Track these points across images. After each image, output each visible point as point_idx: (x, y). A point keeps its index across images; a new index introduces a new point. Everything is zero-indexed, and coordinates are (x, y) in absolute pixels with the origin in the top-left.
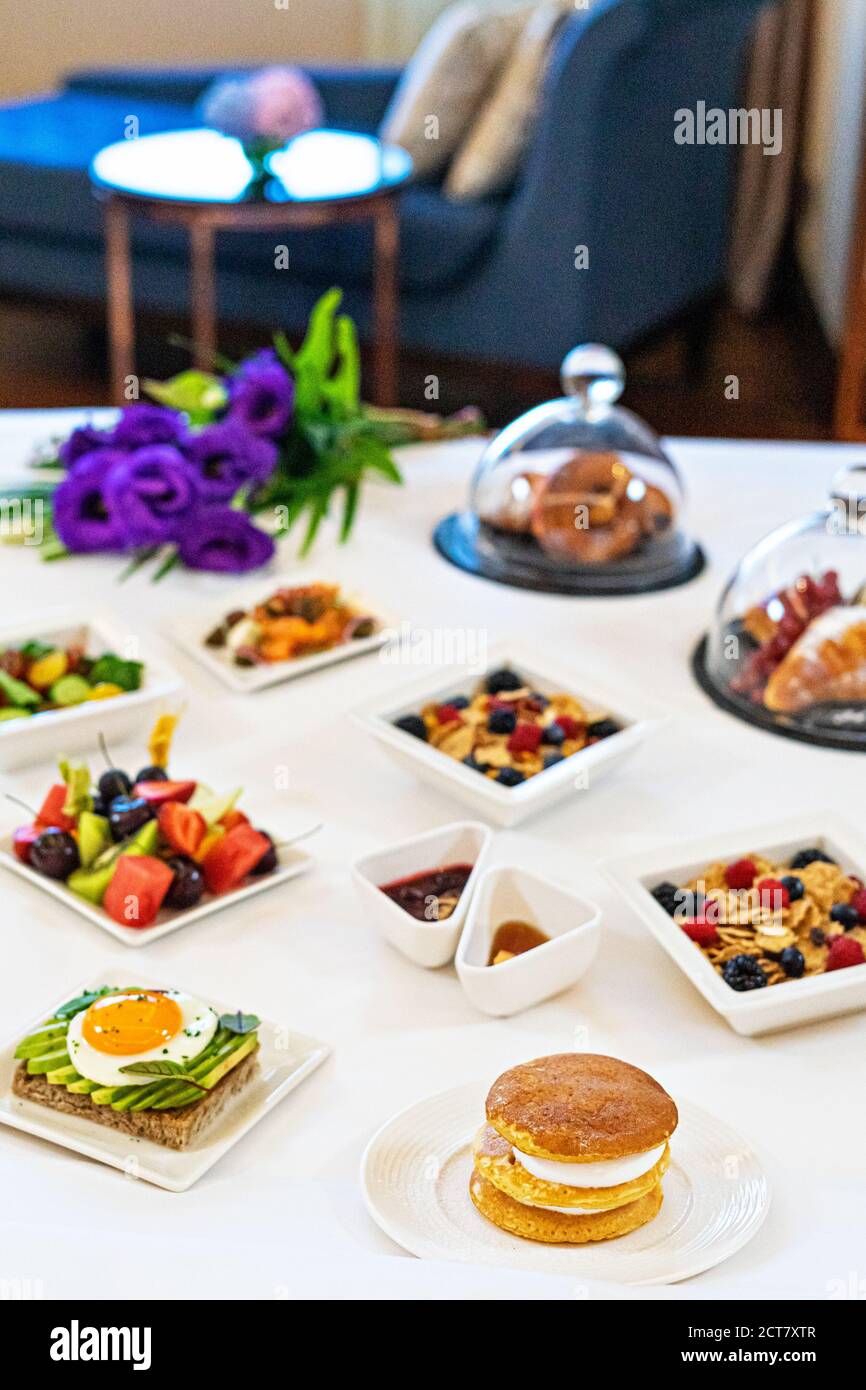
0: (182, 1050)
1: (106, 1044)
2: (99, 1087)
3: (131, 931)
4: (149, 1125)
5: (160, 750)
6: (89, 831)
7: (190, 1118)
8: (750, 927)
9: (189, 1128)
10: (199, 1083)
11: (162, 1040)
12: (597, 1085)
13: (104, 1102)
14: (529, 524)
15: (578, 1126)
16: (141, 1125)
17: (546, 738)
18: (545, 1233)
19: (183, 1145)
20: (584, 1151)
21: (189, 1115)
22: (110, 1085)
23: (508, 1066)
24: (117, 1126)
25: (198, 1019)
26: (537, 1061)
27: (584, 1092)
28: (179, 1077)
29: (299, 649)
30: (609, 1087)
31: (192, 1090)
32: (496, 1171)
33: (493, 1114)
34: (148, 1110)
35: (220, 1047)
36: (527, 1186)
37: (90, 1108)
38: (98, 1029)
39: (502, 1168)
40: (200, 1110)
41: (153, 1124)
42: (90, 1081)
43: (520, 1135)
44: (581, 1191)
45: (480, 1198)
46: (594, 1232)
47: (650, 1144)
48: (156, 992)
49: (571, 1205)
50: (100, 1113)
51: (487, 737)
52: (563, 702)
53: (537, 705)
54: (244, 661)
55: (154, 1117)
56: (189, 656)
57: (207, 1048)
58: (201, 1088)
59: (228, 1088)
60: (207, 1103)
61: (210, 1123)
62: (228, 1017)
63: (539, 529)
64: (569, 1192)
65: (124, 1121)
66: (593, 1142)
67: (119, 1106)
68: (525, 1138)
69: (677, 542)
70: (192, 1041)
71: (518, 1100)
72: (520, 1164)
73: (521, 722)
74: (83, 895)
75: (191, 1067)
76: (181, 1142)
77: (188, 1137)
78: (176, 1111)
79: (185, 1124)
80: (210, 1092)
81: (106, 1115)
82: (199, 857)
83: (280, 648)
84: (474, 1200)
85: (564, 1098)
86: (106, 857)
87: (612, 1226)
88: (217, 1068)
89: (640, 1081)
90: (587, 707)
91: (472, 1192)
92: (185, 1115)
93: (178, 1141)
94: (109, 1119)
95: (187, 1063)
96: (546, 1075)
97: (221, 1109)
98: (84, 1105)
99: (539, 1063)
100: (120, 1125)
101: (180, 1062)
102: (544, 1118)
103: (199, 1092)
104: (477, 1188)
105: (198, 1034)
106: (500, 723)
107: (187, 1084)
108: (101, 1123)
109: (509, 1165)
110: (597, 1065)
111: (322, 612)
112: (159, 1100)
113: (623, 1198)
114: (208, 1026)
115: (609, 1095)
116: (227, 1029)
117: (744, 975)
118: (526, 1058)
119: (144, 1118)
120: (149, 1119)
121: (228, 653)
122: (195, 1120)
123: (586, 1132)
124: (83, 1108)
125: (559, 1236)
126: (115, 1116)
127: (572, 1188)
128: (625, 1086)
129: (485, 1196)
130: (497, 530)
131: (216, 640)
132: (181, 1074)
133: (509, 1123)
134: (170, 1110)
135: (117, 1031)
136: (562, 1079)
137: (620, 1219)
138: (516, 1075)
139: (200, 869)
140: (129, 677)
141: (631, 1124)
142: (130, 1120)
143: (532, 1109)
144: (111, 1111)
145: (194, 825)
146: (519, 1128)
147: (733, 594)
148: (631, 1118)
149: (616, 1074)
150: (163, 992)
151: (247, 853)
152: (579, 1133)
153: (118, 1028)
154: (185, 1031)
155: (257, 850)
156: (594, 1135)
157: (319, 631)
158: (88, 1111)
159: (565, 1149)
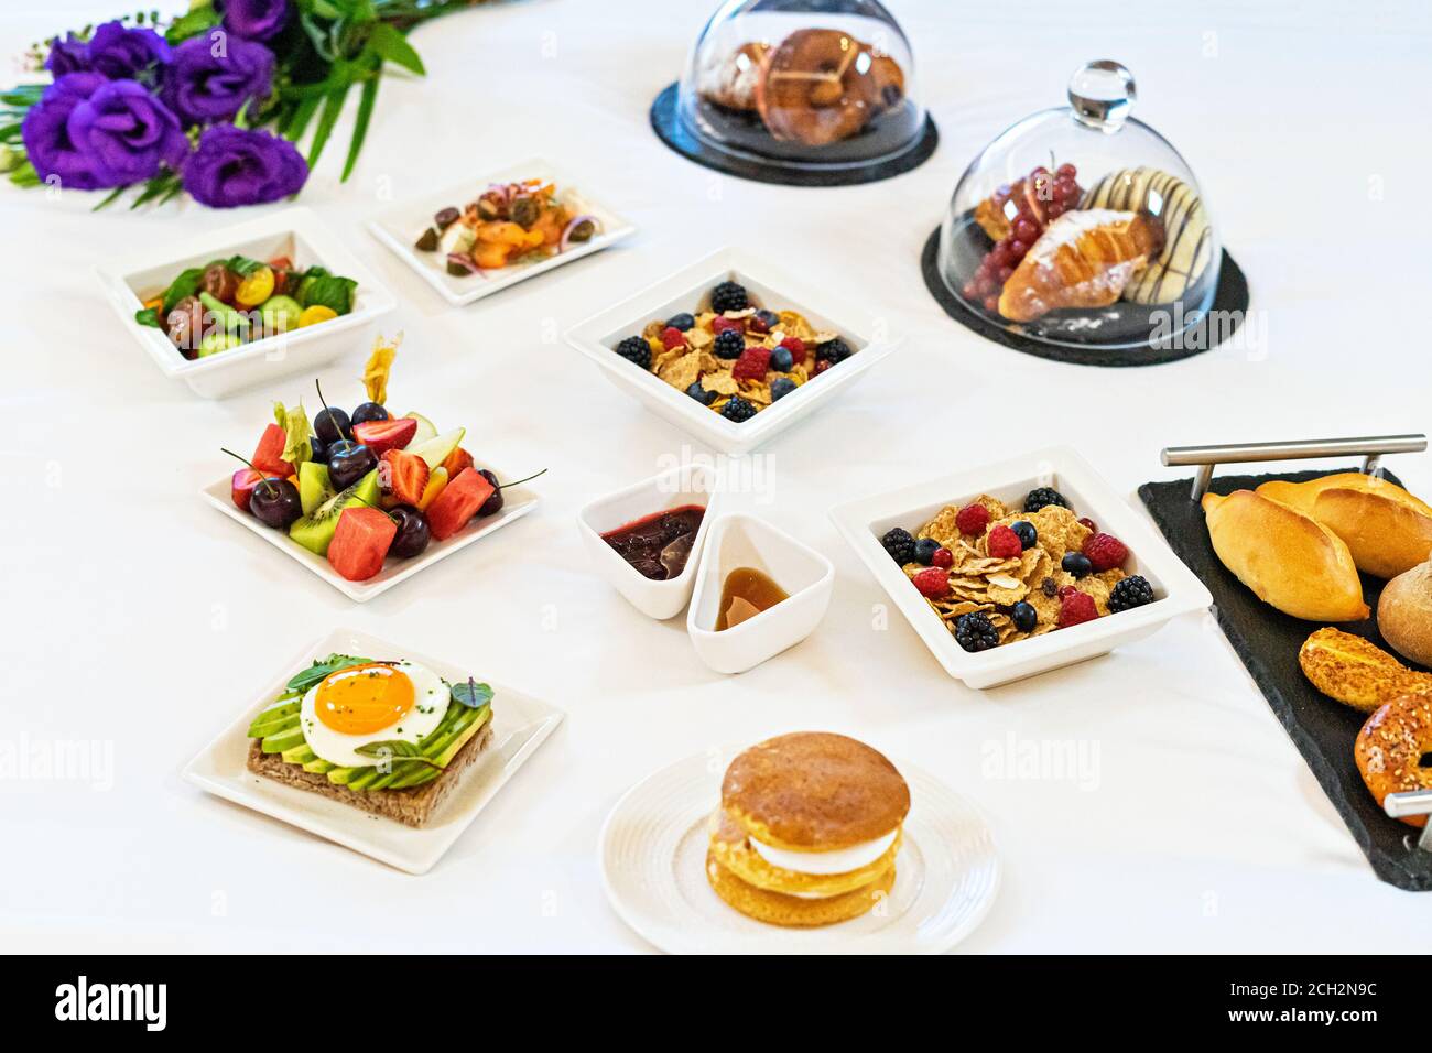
0: (416, 728)
1: (340, 722)
2: (334, 767)
3: (357, 585)
4: (387, 805)
5: (377, 385)
6: (309, 479)
7: (427, 797)
8: (982, 578)
9: (427, 806)
10: (435, 762)
11: (396, 717)
12: (831, 769)
13: (341, 782)
14: (751, 101)
15: (813, 816)
16: (378, 804)
17: (773, 362)
18: (781, 917)
19: (421, 823)
20: (819, 842)
21: (426, 794)
22: (346, 766)
23: (742, 747)
24: (355, 804)
25: (431, 692)
26: (771, 741)
27: (818, 776)
28: (415, 758)
29: (514, 255)
30: (843, 770)
31: (428, 770)
32: (733, 857)
33: (729, 802)
34: (385, 790)
35: (453, 722)
36: (763, 874)
37: (326, 786)
38: (331, 706)
39: (738, 855)
40: (437, 787)
41: (390, 802)
42: (325, 761)
43: (756, 826)
44: (817, 879)
45: (716, 879)
46: (829, 914)
47: (883, 832)
48: (388, 664)
49: (805, 890)
50: (337, 791)
51: (714, 362)
52: (792, 320)
53: (764, 324)
54: (458, 270)
55: (391, 796)
56: (402, 261)
57: (441, 724)
58: (437, 768)
59: (463, 760)
60: (442, 780)
61: (446, 797)
62: (459, 686)
63: (762, 107)
64: (805, 879)
65: (363, 799)
66: (829, 833)
67: (356, 786)
68: (761, 829)
69: (908, 114)
70: (426, 716)
71: (754, 787)
72: (755, 851)
73: (749, 344)
74: (306, 546)
75: (426, 745)
76: (419, 820)
77: (426, 815)
78: (414, 791)
79: (422, 803)
80: (445, 770)
81: (343, 793)
82: (422, 505)
83: (496, 255)
84: (711, 881)
85: (798, 784)
86: (328, 506)
87: (846, 908)
88: (453, 745)
89: (872, 762)
90: (816, 326)
91: (708, 872)
92: (422, 793)
93: (416, 819)
94: (347, 797)
95: (421, 742)
96: (781, 758)
97: (456, 783)
98: (320, 783)
99: (777, 743)
100: (358, 803)
101: (415, 741)
102: (779, 808)
103: (435, 771)
104: (713, 868)
105: (431, 711)
106: (726, 347)
107: (424, 764)
108: (339, 800)
109: (744, 851)
110: (830, 746)
111: (538, 214)
112: (396, 780)
113: (857, 883)
114: (441, 700)
115: (843, 781)
116: (460, 703)
117: (976, 634)
118: (760, 738)
119: (381, 798)
120: (387, 797)
121: (441, 258)
122: (432, 798)
123: (822, 823)
124: (321, 785)
125: (795, 919)
126: (352, 794)
127: (808, 875)
128: (859, 770)
129: (722, 878)
130: (720, 107)
131: (428, 243)
132: (417, 755)
133: (745, 812)
134: (406, 790)
135: (351, 711)
136: (796, 763)
137: (853, 902)
138: (750, 758)
139: (424, 518)
140: (340, 297)
141: (864, 813)
142: (367, 798)
143: (768, 797)
144: (347, 789)
145: (417, 471)
146: (757, 818)
147: (968, 186)
148: (865, 805)
149: (849, 756)
150: (394, 663)
151: (472, 499)
152: (814, 823)
153: (351, 706)
154: (418, 707)
155: (481, 496)
156: (830, 825)
157: (535, 237)
158: (323, 789)
159: (801, 840)
